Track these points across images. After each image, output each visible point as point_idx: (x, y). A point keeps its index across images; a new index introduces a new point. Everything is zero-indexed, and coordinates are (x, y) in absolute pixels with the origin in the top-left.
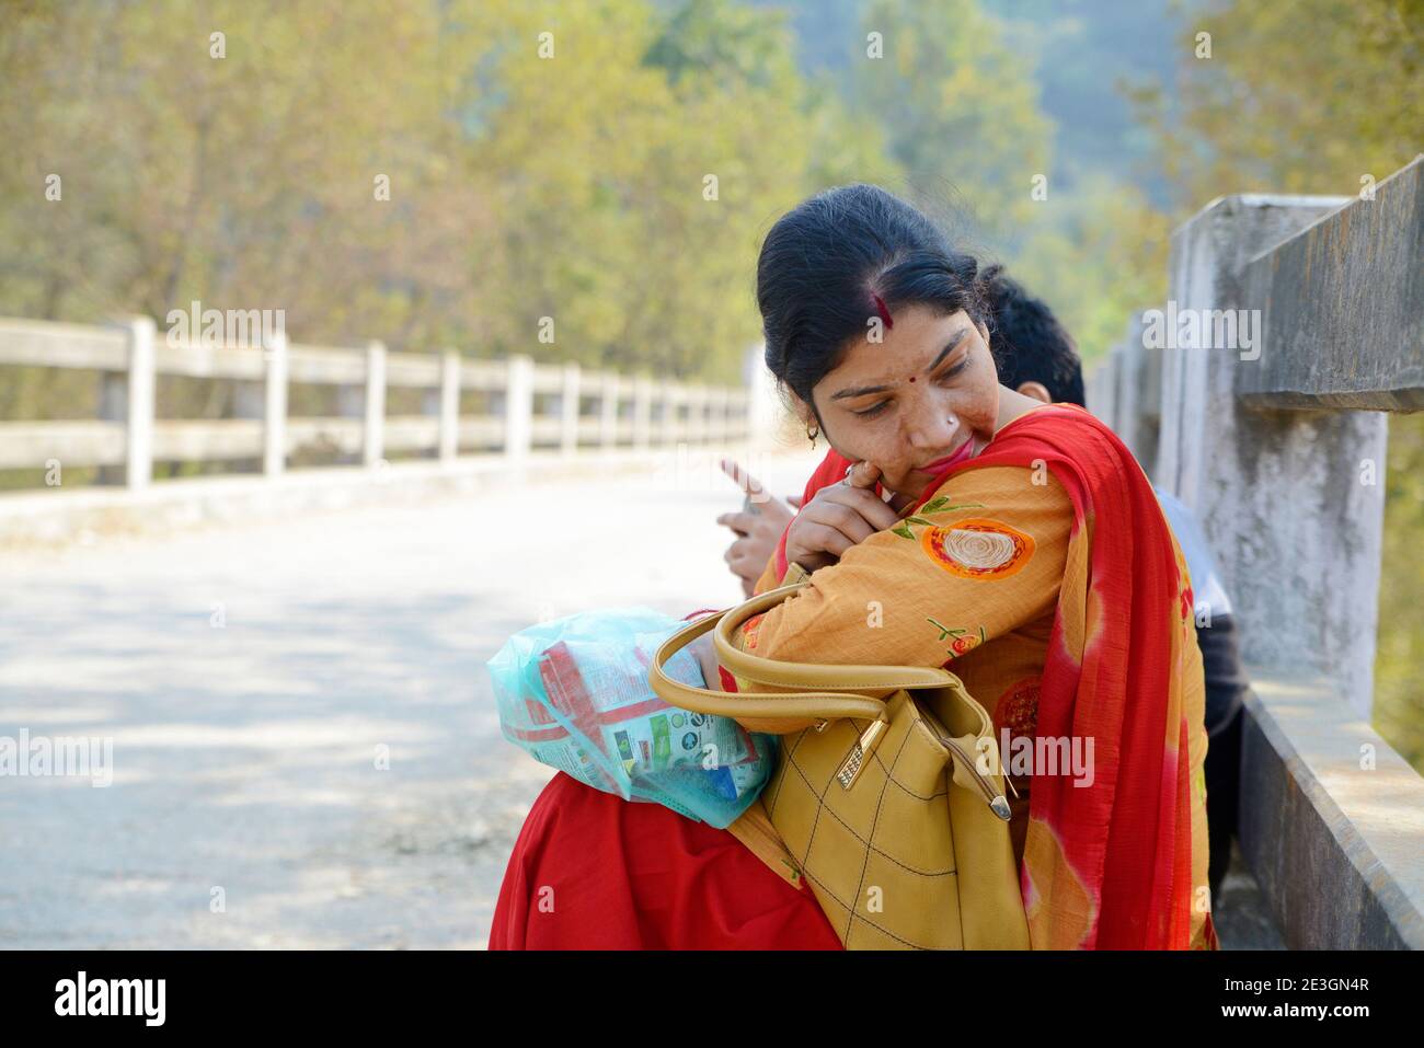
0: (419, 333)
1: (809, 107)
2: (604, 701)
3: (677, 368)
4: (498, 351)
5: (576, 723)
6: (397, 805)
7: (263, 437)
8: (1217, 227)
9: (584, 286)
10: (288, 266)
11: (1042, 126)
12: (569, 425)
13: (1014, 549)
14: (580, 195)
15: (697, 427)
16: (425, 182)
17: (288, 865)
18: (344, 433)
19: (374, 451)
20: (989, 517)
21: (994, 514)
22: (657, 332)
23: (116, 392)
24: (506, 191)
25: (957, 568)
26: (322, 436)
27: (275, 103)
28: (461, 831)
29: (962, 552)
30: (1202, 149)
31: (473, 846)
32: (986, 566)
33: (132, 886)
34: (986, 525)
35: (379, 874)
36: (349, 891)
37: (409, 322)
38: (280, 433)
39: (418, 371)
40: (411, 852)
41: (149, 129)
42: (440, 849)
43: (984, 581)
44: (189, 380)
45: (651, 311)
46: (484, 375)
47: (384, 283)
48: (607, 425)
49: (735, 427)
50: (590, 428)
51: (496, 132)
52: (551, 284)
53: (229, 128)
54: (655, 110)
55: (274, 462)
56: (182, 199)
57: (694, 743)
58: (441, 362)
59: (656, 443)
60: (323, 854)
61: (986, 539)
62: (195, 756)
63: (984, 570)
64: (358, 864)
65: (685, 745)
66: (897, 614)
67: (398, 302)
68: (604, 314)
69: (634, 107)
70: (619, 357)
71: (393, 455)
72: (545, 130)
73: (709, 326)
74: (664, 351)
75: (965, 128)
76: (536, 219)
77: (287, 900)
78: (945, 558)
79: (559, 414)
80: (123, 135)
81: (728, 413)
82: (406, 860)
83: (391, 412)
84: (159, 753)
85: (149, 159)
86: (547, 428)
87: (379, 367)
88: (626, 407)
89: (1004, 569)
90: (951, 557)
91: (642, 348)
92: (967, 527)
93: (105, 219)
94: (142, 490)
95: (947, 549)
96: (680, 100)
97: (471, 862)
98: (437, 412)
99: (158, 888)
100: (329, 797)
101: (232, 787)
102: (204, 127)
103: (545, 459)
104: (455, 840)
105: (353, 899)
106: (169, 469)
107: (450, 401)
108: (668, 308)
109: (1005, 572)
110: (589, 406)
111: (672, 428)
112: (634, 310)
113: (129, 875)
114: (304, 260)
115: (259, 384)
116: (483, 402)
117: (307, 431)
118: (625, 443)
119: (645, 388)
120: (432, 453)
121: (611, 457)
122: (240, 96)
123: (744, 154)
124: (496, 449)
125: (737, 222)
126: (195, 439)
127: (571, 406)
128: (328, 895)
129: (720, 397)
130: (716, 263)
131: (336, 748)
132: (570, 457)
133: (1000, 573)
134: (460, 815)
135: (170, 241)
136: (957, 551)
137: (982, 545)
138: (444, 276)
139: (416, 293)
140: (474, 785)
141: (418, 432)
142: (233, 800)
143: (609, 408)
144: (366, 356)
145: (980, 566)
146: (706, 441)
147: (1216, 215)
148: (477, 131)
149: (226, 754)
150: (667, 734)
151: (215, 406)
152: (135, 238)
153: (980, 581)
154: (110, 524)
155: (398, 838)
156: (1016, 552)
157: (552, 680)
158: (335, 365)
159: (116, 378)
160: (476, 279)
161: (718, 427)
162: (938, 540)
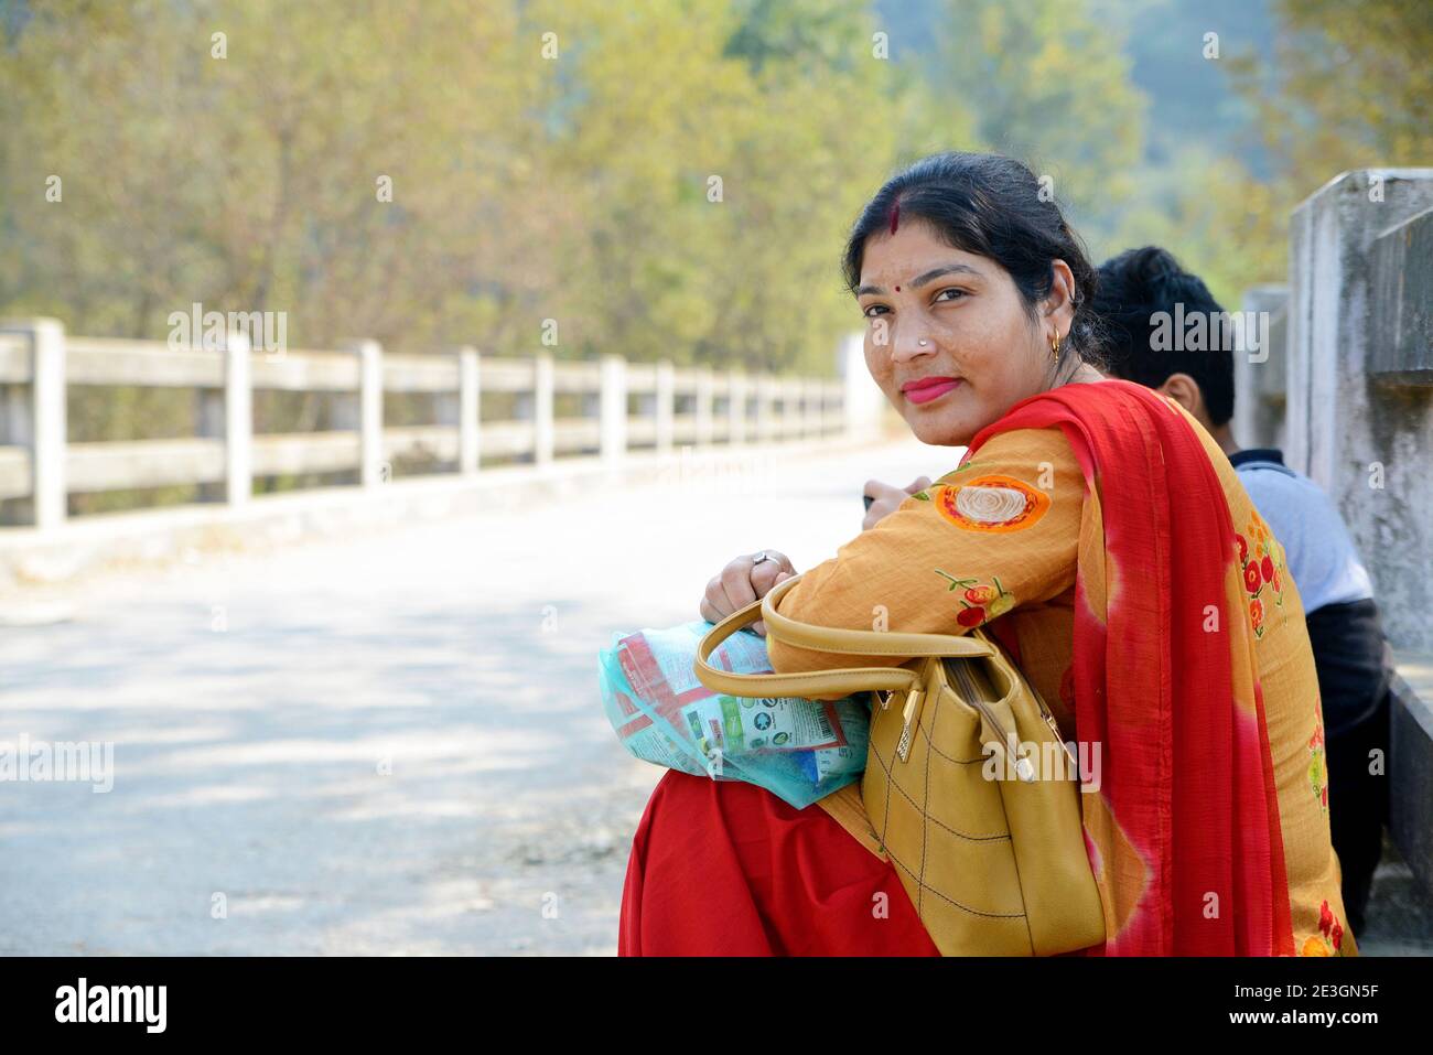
0: (508, 336)
1: (895, 92)
2: (677, 684)
3: (768, 362)
4: (588, 352)
5: (658, 711)
6: (519, 814)
7: (360, 448)
8: (1342, 204)
9: (672, 282)
10: (375, 273)
11: (1133, 101)
12: (663, 424)
13: (1025, 503)
14: (666, 192)
15: (792, 422)
16: (509, 182)
17: (416, 879)
18: (440, 441)
19: (470, 458)
20: (1002, 473)
21: (1005, 470)
22: (748, 327)
23: (213, 409)
24: (590, 191)
25: (966, 523)
26: (418, 445)
27: (356, 110)
28: (586, 839)
29: (972, 508)
30: (1302, 117)
31: (599, 855)
32: (995, 520)
33: (265, 904)
34: (998, 480)
35: (506, 885)
36: (481, 904)
37: (498, 327)
38: (376, 444)
39: (511, 376)
40: (538, 862)
41: (233, 141)
42: (566, 859)
43: (995, 534)
44: (281, 393)
45: (742, 305)
46: (576, 377)
47: (471, 287)
48: (702, 423)
49: (831, 420)
50: (685, 427)
51: (578, 130)
52: (639, 282)
53: (311, 138)
54: (738, 101)
55: (371, 472)
56: (267, 212)
57: (768, 724)
58: (534, 365)
59: (752, 439)
60: (449, 867)
61: (995, 493)
62: (315, 772)
63: (994, 524)
64: (485, 875)
65: (758, 726)
66: (903, 568)
67: (486, 307)
68: (693, 310)
69: (717, 98)
70: (709, 353)
71: (490, 461)
72: (627, 126)
73: (801, 320)
74: (756, 345)
75: (1056, 106)
76: (621, 216)
77: (417, 913)
78: (955, 513)
79: (654, 413)
80: (207, 148)
81: (824, 406)
82: (533, 871)
83: (486, 418)
84: (279, 769)
85: (234, 172)
86: (643, 429)
87: (472, 374)
88: (720, 404)
89: (1016, 522)
90: (961, 513)
91: (735, 343)
92: (981, 484)
93: (192, 235)
94: (243, 505)
95: (959, 507)
96: (764, 90)
97: (599, 872)
98: (532, 416)
99: (289, 905)
100: (450, 808)
101: (353, 801)
102: (286, 138)
103: (642, 460)
104: (581, 849)
105: (484, 912)
106: (267, 484)
107: (544, 403)
108: (759, 301)
109: (1017, 526)
110: (683, 404)
111: (768, 423)
112: (724, 305)
113: (262, 894)
114: (391, 268)
115: (354, 395)
116: (577, 404)
117: (403, 440)
118: (721, 441)
119: (738, 384)
120: (528, 458)
121: (707, 456)
122: (321, 103)
123: (830, 142)
124: (591, 451)
125: (826, 211)
126: (293, 453)
127: (665, 405)
128: (459, 908)
129: (814, 390)
130: (806, 254)
131: (454, 760)
132: (665, 457)
133: (1011, 527)
134: (583, 823)
135: (257, 254)
136: (968, 507)
137: (993, 501)
138: (532, 278)
139: (504, 297)
140: (591, 792)
141: (512, 437)
142: (358, 814)
143: (704, 404)
144: (459, 362)
145: (991, 520)
146: (802, 435)
147: (1340, 191)
148: (559, 130)
149: (348, 767)
150: (738, 714)
151: (307, 419)
152: (222, 251)
153: (990, 534)
154: (212, 542)
155: (524, 848)
156: (1028, 506)
157: (631, 669)
158: (427, 373)
159: (212, 394)
160: (564, 280)
161: (814, 420)
162: (950, 499)
